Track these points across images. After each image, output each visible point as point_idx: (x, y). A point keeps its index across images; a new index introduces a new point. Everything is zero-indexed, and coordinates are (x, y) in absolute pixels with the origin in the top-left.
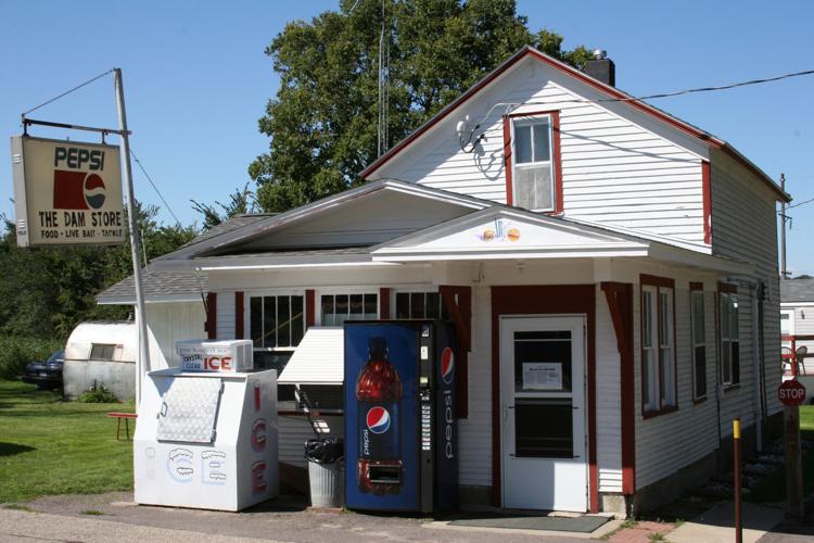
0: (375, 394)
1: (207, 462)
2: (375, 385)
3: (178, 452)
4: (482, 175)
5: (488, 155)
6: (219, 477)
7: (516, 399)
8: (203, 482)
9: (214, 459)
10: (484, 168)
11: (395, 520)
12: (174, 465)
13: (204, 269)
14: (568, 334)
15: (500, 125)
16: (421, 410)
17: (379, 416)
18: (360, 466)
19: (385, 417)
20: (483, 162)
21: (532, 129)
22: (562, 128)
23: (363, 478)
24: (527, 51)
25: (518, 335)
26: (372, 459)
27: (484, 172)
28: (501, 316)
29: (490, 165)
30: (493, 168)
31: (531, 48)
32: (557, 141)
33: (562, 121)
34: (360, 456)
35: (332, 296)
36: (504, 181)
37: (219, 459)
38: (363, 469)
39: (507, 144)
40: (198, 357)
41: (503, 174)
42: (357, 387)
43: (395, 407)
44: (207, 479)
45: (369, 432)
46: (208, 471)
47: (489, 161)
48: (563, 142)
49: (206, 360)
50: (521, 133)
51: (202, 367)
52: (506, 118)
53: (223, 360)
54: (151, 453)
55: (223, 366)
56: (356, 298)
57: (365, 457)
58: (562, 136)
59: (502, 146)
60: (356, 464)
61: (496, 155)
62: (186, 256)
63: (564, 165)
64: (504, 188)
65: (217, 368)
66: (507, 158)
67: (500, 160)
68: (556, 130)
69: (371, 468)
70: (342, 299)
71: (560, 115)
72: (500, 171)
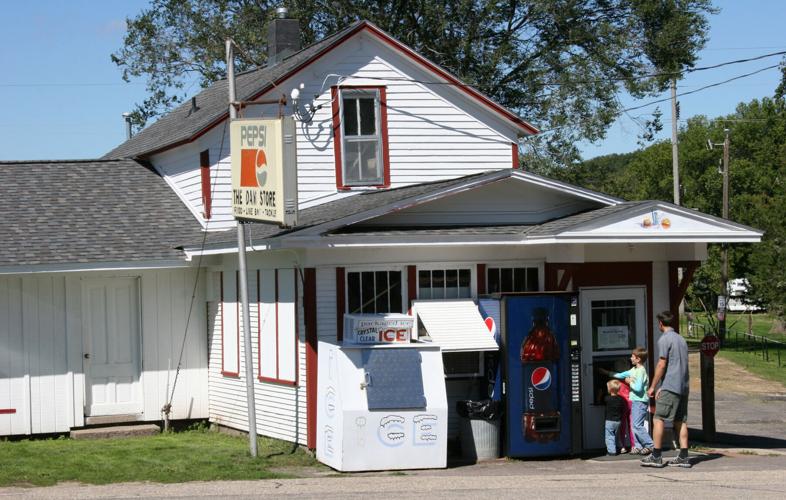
0: (539, 356)
1: (418, 425)
2: (539, 348)
3: (390, 418)
4: (310, 145)
5: (315, 125)
6: (429, 438)
7: (594, 357)
8: (415, 444)
9: (426, 422)
10: (312, 138)
11: (555, 462)
12: (384, 432)
13: (336, 245)
14: (631, 302)
15: (327, 96)
16: (571, 368)
17: (541, 375)
18: (525, 419)
19: (547, 376)
20: (310, 131)
21: (358, 102)
22: (388, 103)
23: (529, 429)
24: (365, 26)
25: (594, 304)
26: (536, 412)
27: (312, 141)
28: (580, 288)
29: (318, 135)
30: (321, 138)
31: (368, 23)
32: (384, 116)
33: (388, 97)
34: (524, 410)
35: (429, 272)
36: (332, 152)
37: (429, 422)
38: (529, 422)
39: (335, 114)
40: (373, 330)
41: (332, 145)
42: (522, 351)
43: (555, 367)
44: (418, 441)
45: (534, 389)
46: (419, 433)
47: (317, 131)
48: (389, 118)
49: (381, 333)
50: (349, 105)
51: (377, 339)
52: (334, 88)
53: (398, 332)
54: (362, 422)
55: (398, 338)
56: (451, 273)
57: (530, 411)
58: (389, 111)
59: (331, 116)
60: (522, 418)
61: (324, 125)
62: (317, 232)
63: (390, 139)
64: (333, 159)
65: (392, 339)
66: (335, 129)
67: (328, 131)
68: (383, 104)
69: (536, 420)
70: (438, 274)
71: (387, 91)
72: (328, 142)
